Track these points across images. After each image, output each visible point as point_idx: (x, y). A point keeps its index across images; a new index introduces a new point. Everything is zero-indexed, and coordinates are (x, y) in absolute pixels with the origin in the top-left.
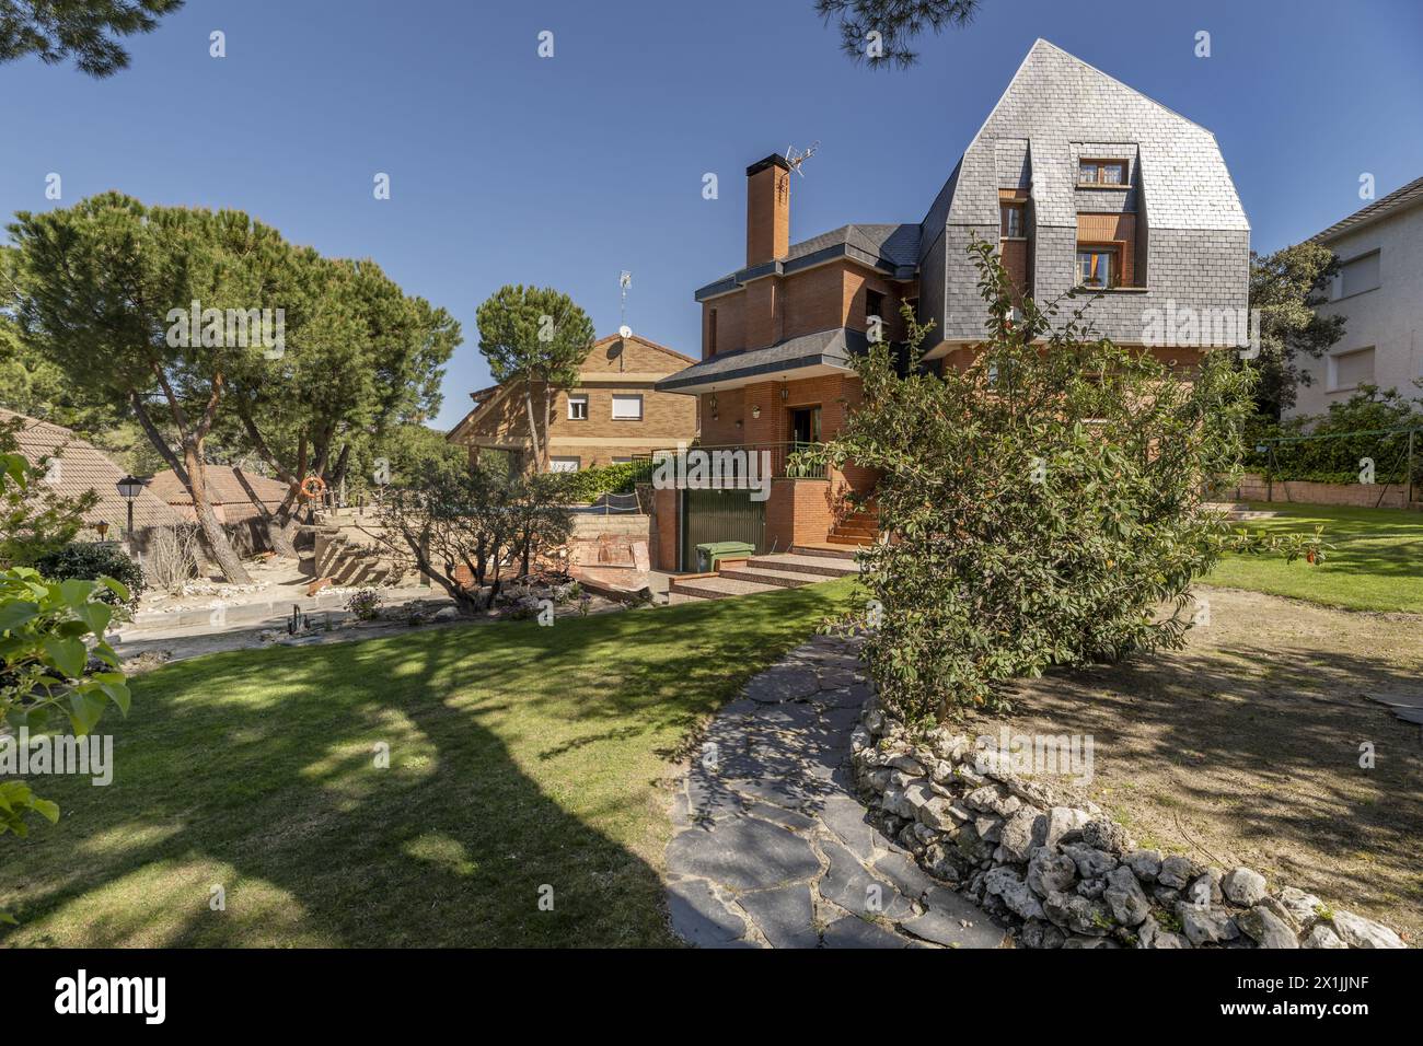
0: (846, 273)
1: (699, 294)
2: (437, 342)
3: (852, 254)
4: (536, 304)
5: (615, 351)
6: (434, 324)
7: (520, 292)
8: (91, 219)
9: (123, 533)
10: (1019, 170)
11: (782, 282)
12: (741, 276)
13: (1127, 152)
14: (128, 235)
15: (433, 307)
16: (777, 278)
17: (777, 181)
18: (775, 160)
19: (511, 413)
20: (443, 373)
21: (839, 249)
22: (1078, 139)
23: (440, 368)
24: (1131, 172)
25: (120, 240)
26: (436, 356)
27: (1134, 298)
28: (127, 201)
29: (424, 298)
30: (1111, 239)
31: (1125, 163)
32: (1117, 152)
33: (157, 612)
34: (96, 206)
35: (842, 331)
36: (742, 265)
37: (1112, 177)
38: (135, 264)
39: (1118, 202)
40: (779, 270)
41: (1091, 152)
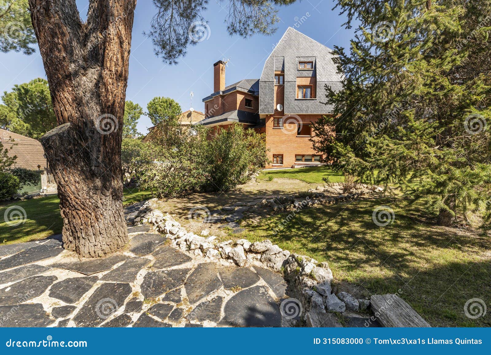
0: (238, 95)
1: (204, 100)
2: (135, 114)
3: (239, 89)
4: (164, 102)
5: (189, 115)
6: (135, 108)
7: (159, 99)
8: (33, 86)
9: (45, 168)
10: (281, 66)
11: (222, 97)
12: (212, 95)
13: (313, 60)
14: (42, 90)
15: (134, 104)
16: (221, 95)
17: (221, 68)
18: (220, 62)
19: (159, 134)
20: (137, 123)
21: (235, 88)
22: (299, 56)
23: (136, 121)
24: (314, 65)
25: (40, 91)
26: (134, 118)
27: (313, 101)
28: (43, 80)
29: (132, 101)
30: (308, 84)
31: (312, 62)
32: (310, 60)
33: (53, 189)
34: (35, 82)
35: (237, 111)
36: (213, 92)
37: (309, 66)
38: (45, 97)
39: (310, 74)
40: (221, 93)
41: (302, 60)
